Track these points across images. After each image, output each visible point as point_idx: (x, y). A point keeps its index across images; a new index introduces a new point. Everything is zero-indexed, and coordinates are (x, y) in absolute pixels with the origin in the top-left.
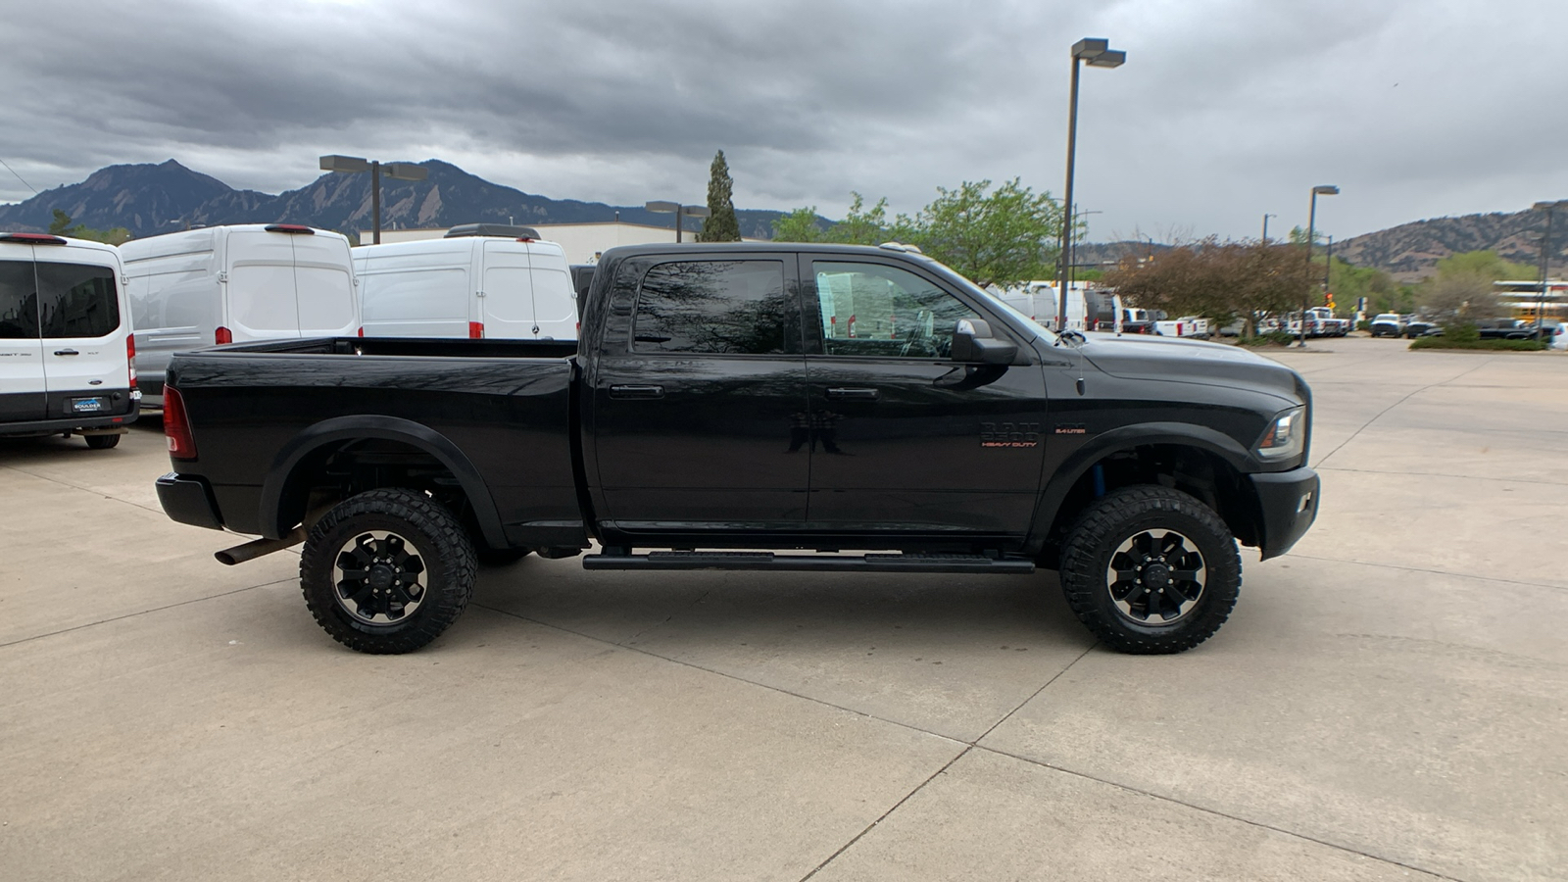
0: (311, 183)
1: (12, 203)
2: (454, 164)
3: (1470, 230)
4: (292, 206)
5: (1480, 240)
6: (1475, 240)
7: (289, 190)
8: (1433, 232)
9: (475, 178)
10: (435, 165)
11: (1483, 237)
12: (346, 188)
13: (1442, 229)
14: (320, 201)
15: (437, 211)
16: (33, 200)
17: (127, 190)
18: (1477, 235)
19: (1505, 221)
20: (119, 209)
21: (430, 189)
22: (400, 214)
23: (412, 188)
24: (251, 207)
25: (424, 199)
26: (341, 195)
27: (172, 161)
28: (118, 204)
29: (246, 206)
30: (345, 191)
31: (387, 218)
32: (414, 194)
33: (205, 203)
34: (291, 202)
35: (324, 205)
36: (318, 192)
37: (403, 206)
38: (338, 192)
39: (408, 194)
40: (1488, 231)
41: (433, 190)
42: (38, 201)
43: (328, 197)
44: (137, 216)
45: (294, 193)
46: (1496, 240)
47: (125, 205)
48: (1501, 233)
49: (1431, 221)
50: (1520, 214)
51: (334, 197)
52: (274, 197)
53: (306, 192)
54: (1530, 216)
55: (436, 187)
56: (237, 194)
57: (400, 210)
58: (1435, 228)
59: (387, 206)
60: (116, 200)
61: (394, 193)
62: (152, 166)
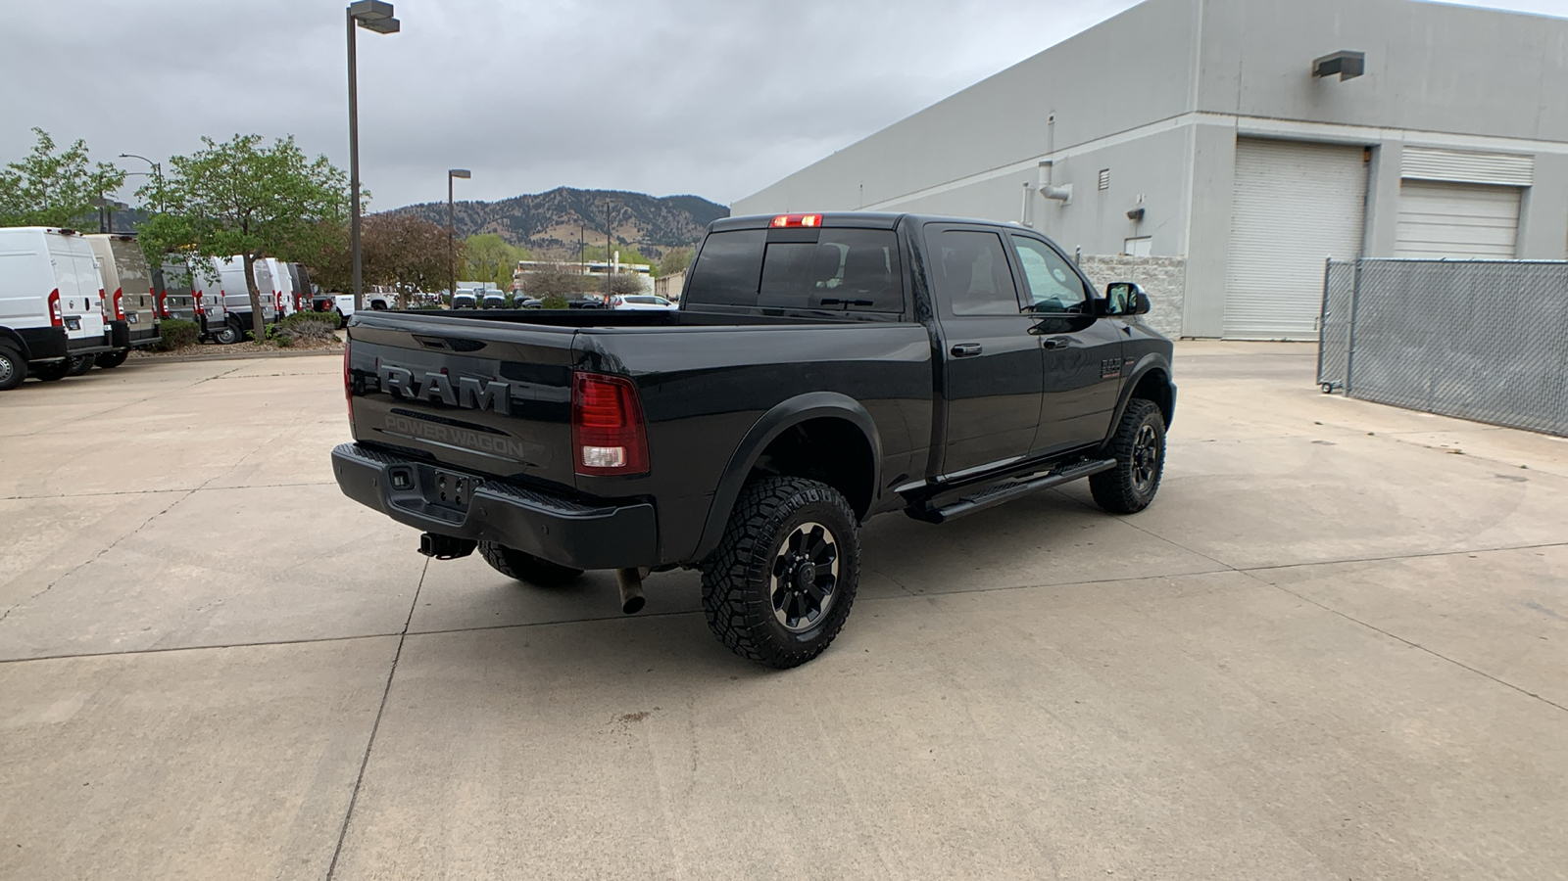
3: (462, 215)
5: (470, 224)
6: (466, 224)
8: (432, 215)
11: (472, 222)
13: (439, 213)
18: (467, 220)
19: (487, 210)
40: (476, 216)
46: (482, 225)
48: (485, 219)
49: (430, 204)
50: (498, 203)
54: (505, 207)
58: (434, 211)
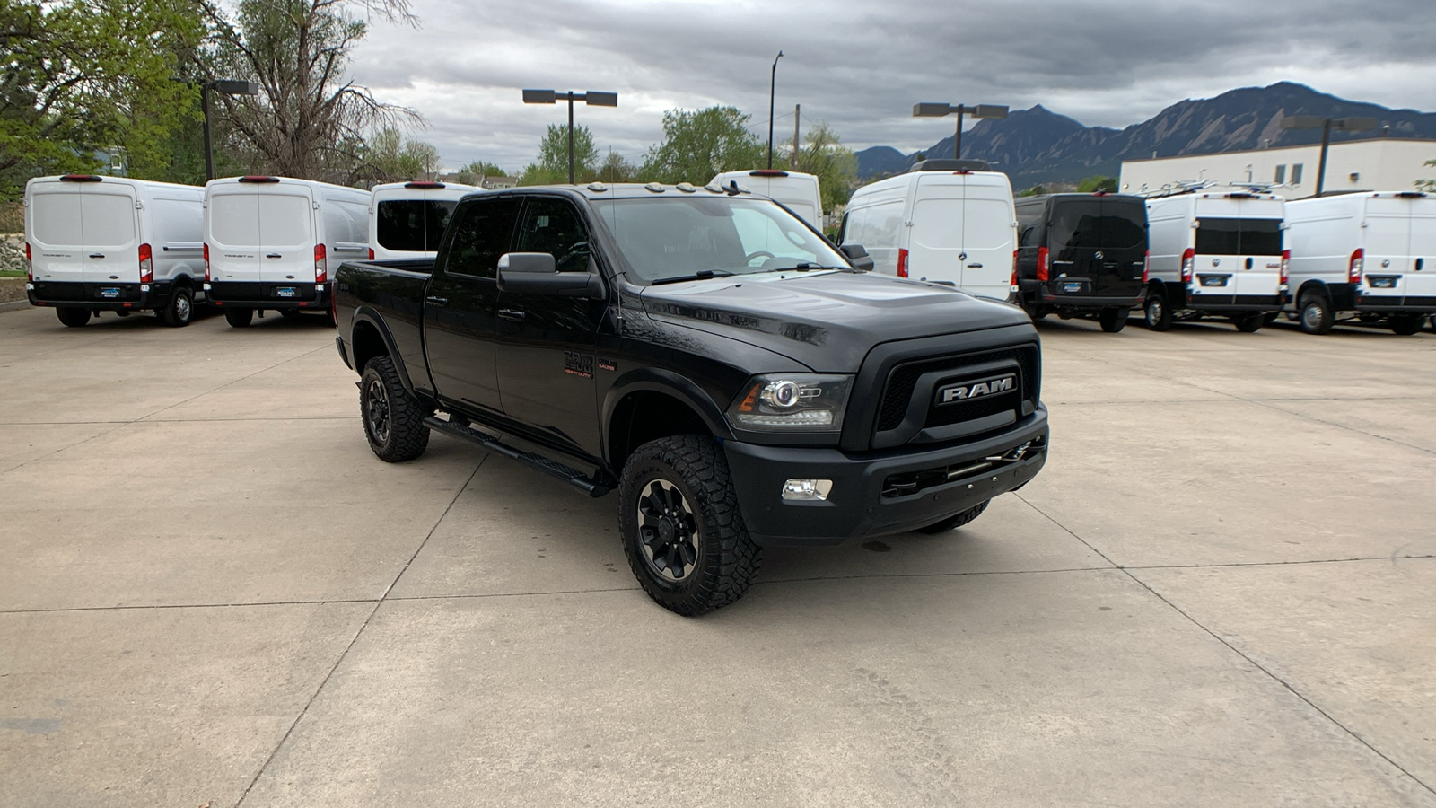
0: (1155, 116)
1: (922, 150)
2: (1306, 84)
4: (1135, 139)
7: (1134, 124)
9: (1328, 97)
10: (1284, 87)
12: (1188, 118)
14: (1161, 133)
15: (1279, 135)
16: (936, 146)
17: (1001, 134)
20: (994, 149)
21: (1274, 113)
22: (1238, 140)
23: (1255, 113)
24: (1098, 141)
25: (1266, 123)
26: (1181, 126)
27: (1038, 107)
28: (992, 147)
29: (1094, 141)
30: (1186, 120)
31: (1225, 144)
32: (1256, 120)
33: (1060, 140)
34: (1133, 135)
35: (1164, 136)
36: (1159, 124)
37: (1245, 130)
38: (1179, 122)
39: (1249, 120)
41: (1278, 114)
42: (938, 147)
43: (1169, 128)
44: (1006, 155)
45: (1137, 126)
47: (999, 146)
51: (1174, 129)
52: (1118, 132)
53: (1149, 125)
55: (1282, 110)
56: (1088, 131)
57: (1239, 136)
59: (1226, 133)
60: (992, 142)
61: (1234, 120)
62: (1022, 112)
